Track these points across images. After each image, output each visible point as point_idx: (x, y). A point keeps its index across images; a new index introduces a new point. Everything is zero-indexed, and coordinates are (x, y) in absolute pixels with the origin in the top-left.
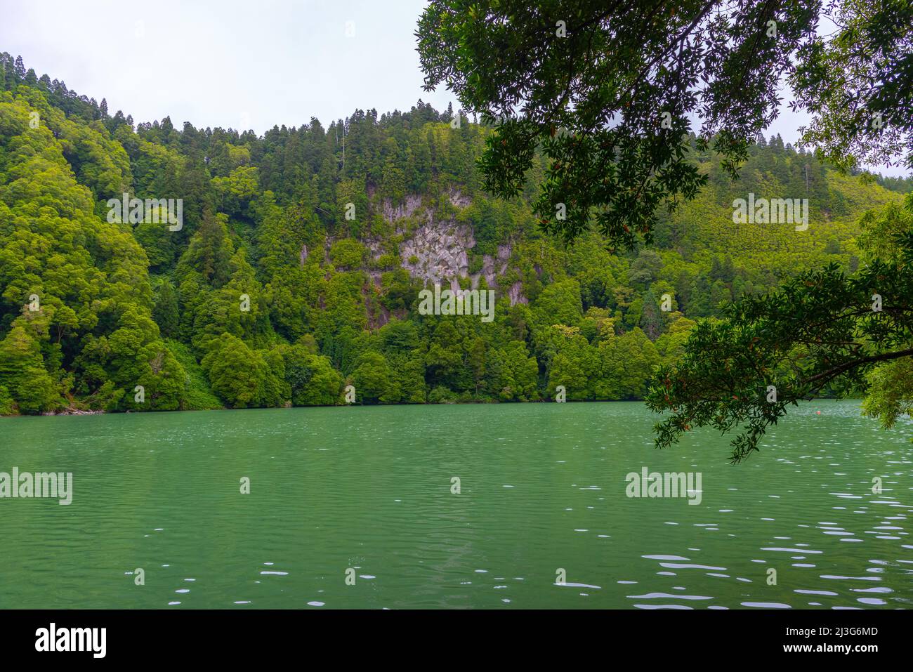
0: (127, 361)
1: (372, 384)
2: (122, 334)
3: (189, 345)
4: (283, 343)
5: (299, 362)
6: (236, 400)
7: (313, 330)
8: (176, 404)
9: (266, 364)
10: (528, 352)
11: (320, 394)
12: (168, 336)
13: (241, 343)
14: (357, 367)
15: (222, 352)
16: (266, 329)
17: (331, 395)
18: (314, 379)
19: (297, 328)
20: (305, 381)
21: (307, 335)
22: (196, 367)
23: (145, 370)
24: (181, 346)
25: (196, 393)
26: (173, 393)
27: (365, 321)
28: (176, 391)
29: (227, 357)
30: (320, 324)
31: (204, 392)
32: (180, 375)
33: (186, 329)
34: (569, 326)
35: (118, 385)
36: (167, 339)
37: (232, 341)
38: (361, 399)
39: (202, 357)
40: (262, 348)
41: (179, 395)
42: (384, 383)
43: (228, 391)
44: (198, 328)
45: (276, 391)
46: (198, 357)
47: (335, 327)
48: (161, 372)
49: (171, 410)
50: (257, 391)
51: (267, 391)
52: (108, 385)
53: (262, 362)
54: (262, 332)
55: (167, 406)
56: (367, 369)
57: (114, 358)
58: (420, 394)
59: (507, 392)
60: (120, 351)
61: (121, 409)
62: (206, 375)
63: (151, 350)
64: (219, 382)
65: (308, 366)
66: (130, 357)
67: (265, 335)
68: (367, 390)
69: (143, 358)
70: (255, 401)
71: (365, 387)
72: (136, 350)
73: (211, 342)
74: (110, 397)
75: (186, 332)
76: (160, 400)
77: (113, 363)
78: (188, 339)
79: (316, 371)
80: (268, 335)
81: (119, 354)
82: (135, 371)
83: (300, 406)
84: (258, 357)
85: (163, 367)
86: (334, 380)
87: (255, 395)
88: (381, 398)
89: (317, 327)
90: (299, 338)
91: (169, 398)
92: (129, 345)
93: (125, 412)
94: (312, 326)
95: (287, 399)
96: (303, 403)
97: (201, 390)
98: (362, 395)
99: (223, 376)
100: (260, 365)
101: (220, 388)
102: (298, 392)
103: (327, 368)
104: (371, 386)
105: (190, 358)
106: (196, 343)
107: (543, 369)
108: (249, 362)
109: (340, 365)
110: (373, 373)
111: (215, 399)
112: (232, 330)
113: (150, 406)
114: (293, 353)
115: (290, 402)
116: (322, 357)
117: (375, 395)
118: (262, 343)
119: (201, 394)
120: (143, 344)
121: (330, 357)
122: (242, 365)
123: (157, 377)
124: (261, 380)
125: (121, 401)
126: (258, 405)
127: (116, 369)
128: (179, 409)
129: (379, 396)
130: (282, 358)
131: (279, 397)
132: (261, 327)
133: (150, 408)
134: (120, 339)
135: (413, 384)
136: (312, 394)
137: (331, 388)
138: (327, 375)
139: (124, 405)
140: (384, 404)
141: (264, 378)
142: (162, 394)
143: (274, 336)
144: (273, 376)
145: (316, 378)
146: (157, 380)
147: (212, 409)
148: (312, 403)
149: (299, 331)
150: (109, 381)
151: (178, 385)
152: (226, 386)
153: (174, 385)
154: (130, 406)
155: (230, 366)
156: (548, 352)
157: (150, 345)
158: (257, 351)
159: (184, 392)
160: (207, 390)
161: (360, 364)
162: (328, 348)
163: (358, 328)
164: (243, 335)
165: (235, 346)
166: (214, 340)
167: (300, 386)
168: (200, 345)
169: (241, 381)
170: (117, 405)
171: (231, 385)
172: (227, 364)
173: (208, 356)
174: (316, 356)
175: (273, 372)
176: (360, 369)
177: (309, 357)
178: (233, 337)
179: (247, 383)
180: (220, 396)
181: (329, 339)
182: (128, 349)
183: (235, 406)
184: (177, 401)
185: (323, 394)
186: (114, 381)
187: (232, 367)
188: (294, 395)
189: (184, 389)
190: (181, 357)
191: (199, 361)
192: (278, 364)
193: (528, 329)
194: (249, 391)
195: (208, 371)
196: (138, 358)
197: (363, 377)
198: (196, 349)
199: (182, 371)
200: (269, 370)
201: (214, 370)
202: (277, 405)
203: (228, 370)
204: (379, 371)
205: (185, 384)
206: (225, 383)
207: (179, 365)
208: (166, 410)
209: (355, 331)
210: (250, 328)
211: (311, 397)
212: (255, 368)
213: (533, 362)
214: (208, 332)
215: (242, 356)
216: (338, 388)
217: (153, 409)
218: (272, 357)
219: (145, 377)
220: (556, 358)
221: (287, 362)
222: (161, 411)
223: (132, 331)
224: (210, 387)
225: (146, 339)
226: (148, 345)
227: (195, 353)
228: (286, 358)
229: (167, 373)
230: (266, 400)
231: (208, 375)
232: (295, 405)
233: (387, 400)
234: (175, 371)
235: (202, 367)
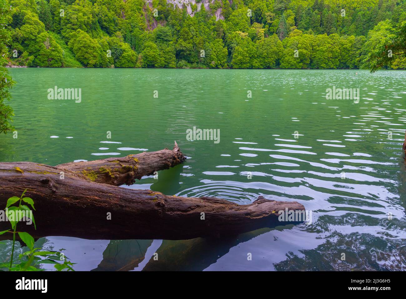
0: (32, 42)
1: (151, 58)
2: (27, 28)
3: (60, 35)
4: (106, 36)
5: (116, 46)
6: (88, 63)
7: (120, 29)
8: (60, 64)
9: (100, 46)
10: (223, 45)
11: (127, 62)
12: (49, 30)
13: (87, 35)
14: (143, 50)
15: (78, 39)
16: (97, 28)
17: (132, 63)
18: (124, 55)
19: (112, 28)
20: (119, 56)
21: (118, 32)
22: (66, 46)
23: (42, 47)
24: (56, 35)
25: (68, 59)
26: (58, 59)
27: (146, 26)
28: (59, 58)
29: (81, 42)
30: (123, 27)
31: (72, 59)
32: (60, 50)
33: (57, 26)
34: (243, 32)
35: (30, 54)
36: (48, 31)
37: (82, 33)
38: (146, 65)
39: (68, 42)
40: (96, 38)
41: (61, 60)
42: (157, 58)
43: (84, 59)
44: (63, 26)
45: (106, 59)
46: (66, 42)
47: (131, 29)
48: (50, 48)
49: (58, 67)
50: (98, 59)
51: (102, 60)
52: (25, 54)
53: (98, 45)
54: (95, 29)
55: (56, 65)
56: (148, 50)
57: (25, 40)
58: (173, 64)
59: (213, 64)
60: (28, 36)
61: (34, 66)
62: (71, 50)
63: (43, 37)
64: (79, 54)
65: (121, 48)
66: (33, 40)
67: (97, 31)
68: (149, 61)
69: (40, 41)
70: (97, 64)
71: (148, 59)
72: (36, 36)
73: (71, 34)
74: (27, 59)
75: (57, 28)
76: (52, 62)
77: (26, 42)
78: (59, 32)
79: (124, 50)
80: (98, 31)
81: (28, 38)
82: (37, 47)
83: (118, 67)
84: (96, 43)
85: (51, 45)
86: (133, 56)
87: (97, 61)
88: (155, 65)
89: (122, 28)
90: (114, 34)
91: (57, 61)
92: (31, 34)
93: (37, 67)
94: (120, 28)
95: (112, 64)
96: (119, 66)
97: (70, 58)
98: (147, 63)
99: (80, 51)
100: (97, 46)
101: (80, 57)
102: (116, 61)
103: (129, 50)
104: (151, 59)
105: (62, 42)
106: (64, 34)
107: (230, 53)
108: (92, 45)
109: (135, 48)
110: (151, 53)
111: (78, 63)
112: (80, 27)
113: (48, 65)
114: (112, 41)
115: (113, 65)
116: (126, 44)
117: (153, 64)
118: (96, 35)
119: (71, 60)
120: (39, 33)
121: (130, 44)
122: (89, 46)
123: (49, 50)
124: (99, 54)
125: (33, 62)
126: (98, 66)
127: (28, 45)
128: (62, 67)
129: (155, 64)
130: (107, 44)
131: (108, 62)
132: (94, 27)
133: (48, 66)
134: (26, 30)
135: (170, 58)
136: (123, 62)
137: (132, 59)
138: (130, 53)
139: (35, 64)
140: (157, 68)
141: (100, 53)
142: (53, 59)
143: (101, 33)
144: (104, 52)
145: (125, 54)
146: (49, 52)
147: (77, 67)
148: (123, 66)
149: (113, 30)
150: (25, 51)
151: (60, 55)
152: (82, 56)
153: (58, 55)
154: (38, 64)
155: (83, 46)
156: (233, 45)
157: (42, 34)
158: (95, 39)
159: (63, 59)
160: (73, 58)
161: (145, 48)
162: (128, 39)
163: (142, 29)
164: (86, 31)
165: (83, 36)
166: (73, 33)
167: (117, 58)
168: (66, 35)
169: (90, 54)
170: (32, 64)
171: (85, 56)
172: (82, 45)
173: (72, 41)
174: (124, 43)
175: (104, 51)
176: (145, 50)
177: (120, 43)
178: (83, 32)
179: (92, 55)
180: (80, 61)
181: (129, 35)
182: (31, 35)
183: (88, 66)
184: (60, 63)
185: (129, 62)
186: (28, 52)
187: (84, 47)
188: (115, 62)
189: (62, 57)
190: (57, 41)
191: (67, 43)
192: (106, 46)
193: (224, 33)
194: (94, 59)
195: (72, 48)
196: (37, 40)
197: (147, 54)
198: (64, 37)
199: (60, 48)
200: (102, 49)
201: (75, 48)
202: (107, 67)
203: (82, 48)
204: (154, 52)
205: (63, 55)
206: (82, 55)
207: (58, 45)
208: (56, 67)
209: (141, 31)
210: (90, 27)
211: (123, 63)
212: (95, 48)
213: (226, 50)
214: (69, 28)
215: (89, 42)
216: (135, 59)
217: (49, 66)
218: (103, 43)
219: (43, 50)
220: (237, 48)
221: (110, 46)
222: (54, 67)
223: (31, 26)
224: (75, 57)
225: (39, 30)
226: (41, 34)
227: (64, 39)
228: (109, 44)
229: (53, 49)
230: (102, 64)
231: (73, 51)
232: (116, 67)
233: (158, 66)
234: (57, 48)
235: (69, 47)
